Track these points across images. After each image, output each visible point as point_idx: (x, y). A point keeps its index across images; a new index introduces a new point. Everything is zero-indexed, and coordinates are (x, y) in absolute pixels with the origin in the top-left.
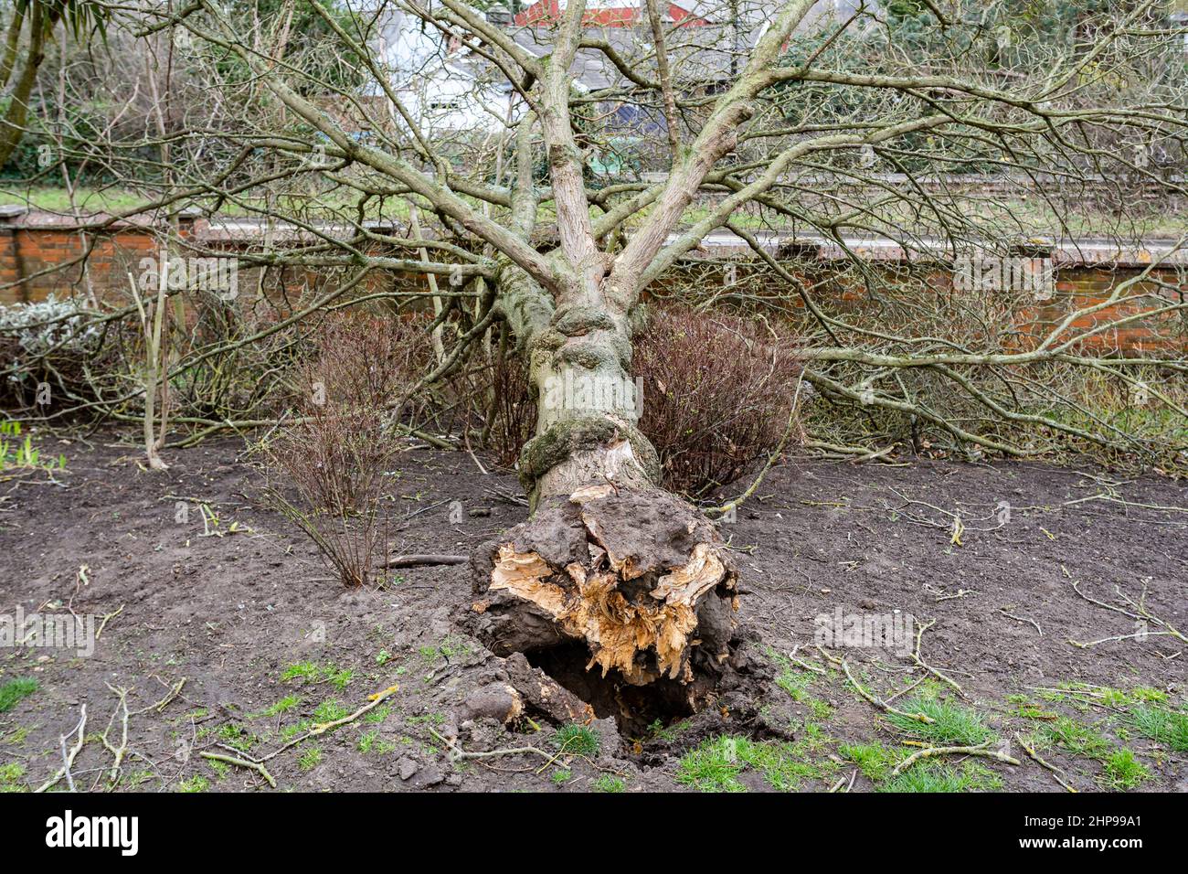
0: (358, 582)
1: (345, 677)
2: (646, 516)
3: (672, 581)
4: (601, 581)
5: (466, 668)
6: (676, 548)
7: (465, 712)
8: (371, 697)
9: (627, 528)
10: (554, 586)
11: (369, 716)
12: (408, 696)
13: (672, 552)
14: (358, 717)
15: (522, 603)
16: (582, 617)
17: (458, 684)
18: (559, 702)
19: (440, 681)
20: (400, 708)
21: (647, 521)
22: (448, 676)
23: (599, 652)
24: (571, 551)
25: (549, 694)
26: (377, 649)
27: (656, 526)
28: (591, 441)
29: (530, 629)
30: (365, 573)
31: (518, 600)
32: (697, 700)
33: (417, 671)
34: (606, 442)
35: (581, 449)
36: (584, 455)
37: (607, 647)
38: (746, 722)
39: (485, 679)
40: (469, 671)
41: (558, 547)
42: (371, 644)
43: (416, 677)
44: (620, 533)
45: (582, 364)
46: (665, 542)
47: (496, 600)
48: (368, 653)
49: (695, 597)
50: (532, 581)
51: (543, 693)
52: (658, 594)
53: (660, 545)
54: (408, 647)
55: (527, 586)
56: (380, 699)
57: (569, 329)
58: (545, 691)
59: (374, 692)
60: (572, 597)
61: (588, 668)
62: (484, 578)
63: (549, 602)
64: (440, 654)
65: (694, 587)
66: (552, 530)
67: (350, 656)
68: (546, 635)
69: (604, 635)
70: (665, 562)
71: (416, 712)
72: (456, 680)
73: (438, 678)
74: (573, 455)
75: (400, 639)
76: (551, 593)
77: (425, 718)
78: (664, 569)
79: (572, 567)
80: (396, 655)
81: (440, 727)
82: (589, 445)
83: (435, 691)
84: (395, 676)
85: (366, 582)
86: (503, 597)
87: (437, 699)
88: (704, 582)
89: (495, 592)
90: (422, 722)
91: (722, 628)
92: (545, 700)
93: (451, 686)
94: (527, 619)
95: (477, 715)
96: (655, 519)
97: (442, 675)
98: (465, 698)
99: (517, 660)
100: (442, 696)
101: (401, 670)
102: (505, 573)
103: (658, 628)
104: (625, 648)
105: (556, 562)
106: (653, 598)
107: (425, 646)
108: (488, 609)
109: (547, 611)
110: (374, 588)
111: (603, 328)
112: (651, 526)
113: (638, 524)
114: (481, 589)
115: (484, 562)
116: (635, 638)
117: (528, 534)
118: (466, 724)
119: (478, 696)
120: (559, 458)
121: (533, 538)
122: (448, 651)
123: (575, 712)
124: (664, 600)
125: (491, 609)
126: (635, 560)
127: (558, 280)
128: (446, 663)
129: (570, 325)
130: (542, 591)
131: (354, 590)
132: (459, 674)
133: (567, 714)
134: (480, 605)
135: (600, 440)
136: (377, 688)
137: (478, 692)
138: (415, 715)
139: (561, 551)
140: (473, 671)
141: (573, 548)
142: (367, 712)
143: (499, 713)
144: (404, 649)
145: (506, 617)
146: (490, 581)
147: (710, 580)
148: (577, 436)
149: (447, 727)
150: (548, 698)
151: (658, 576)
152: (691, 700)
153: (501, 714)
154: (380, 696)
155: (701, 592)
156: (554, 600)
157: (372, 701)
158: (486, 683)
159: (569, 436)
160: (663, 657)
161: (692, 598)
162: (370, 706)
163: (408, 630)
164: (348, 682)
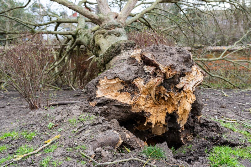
0: (36, 107)
1: (32, 135)
2: (172, 52)
3: (186, 79)
4: (154, 81)
5: (92, 125)
6: (186, 65)
7: (96, 145)
8: (46, 142)
9: (165, 56)
10: (126, 93)
11: (46, 150)
12: (65, 140)
13: (185, 66)
14: (40, 151)
15: (112, 101)
16: (142, 102)
17: (90, 132)
18: (134, 140)
19: (81, 132)
20: (62, 145)
21: (173, 54)
22: (84, 129)
23: (150, 117)
24: (135, 73)
25: (129, 137)
26: (47, 123)
27: (177, 56)
28: (128, 47)
29: (115, 112)
30: (39, 104)
31: (109, 100)
32: (184, 139)
33: (68, 129)
34: (133, 48)
35: (125, 49)
36: (126, 51)
37: (154, 114)
38: (215, 143)
39: (104, 128)
40: (94, 126)
41: (128, 74)
42: (45, 121)
43: (68, 132)
44: (163, 58)
45: (115, 35)
46: (182, 62)
47: (99, 101)
48: (43, 124)
49: (194, 87)
50: (115, 92)
51: (127, 137)
52: (179, 86)
53: (180, 63)
54: (62, 120)
55: (113, 94)
56: (51, 142)
57: (108, 27)
58: (127, 136)
59: (47, 140)
60: (135, 95)
61: (145, 124)
62: (93, 94)
63: (125, 99)
64: (79, 121)
65: (194, 83)
66: (124, 68)
67: (35, 127)
68: (122, 114)
69: (152, 109)
70: (183, 70)
71: (71, 145)
72: (89, 131)
73: (80, 130)
74: (122, 51)
75: (58, 118)
76: (124, 95)
77: (76, 148)
78: (183, 74)
79: (136, 81)
80: (57, 124)
81: (86, 151)
82: (128, 48)
83: (79, 136)
84: (57, 132)
85: (40, 107)
86: (103, 99)
87: (81, 139)
88: (197, 81)
89: (98, 99)
90: (75, 150)
91: (201, 104)
92: (128, 140)
93: (87, 133)
94: (114, 108)
95: (102, 145)
96: (175, 53)
97: (81, 129)
98: (95, 138)
99: (115, 122)
100: (83, 138)
101: (59, 130)
102: (103, 90)
103: (179, 102)
104: (161, 114)
105: (128, 80)
106: (176, 88)
107: (71, 119)
108: (96, 105)
109: (123, 103)
110: (43, 109)
111: (119, 27)
112: (175, 56)
113: (169, 55)
114: (92, 98)
115: (92, 87)
116: (166, 109)
117: (113, 72)
118: (98, 149)
119: (101, 137)
120: (117, 53)
121: (116, 72)
122: (82, 119)
123: (141, 144)
124: (182, 89)
125: (98, 105)
126: (172, 67)
127: (101, 19)
128: (82, 124)
129: (108, 26)
130: (120, 95)
131: (35, 110)
132: (90, 128)
133: (138, 145)
134: (93, 104)
135: (132, 47)
136: (49, 138)
137: (101, 134)
138: (70, 147)
139: (130, 75)
140: (97, 126)
141: (136, 72)
142: (45, 148)
143: (112, 143)
144: (60, 121)
145: (105, 107)
146: (96, 95)
147: (199, 80)
148: (123, 45)
149: (89, 151)
150: (130, 139)
151: (180, 77)
152: (182, 139)
153: (113, 144)
154: (51, 141)
155: (196, 85)
156: (127, 98)
157: (46, 144)
158: (104, 130)
159: (120, 45)
160: (180, 116)
161: (193, 88)
162: (45, 145)
163: (61, 114)
164: (34, 137)
